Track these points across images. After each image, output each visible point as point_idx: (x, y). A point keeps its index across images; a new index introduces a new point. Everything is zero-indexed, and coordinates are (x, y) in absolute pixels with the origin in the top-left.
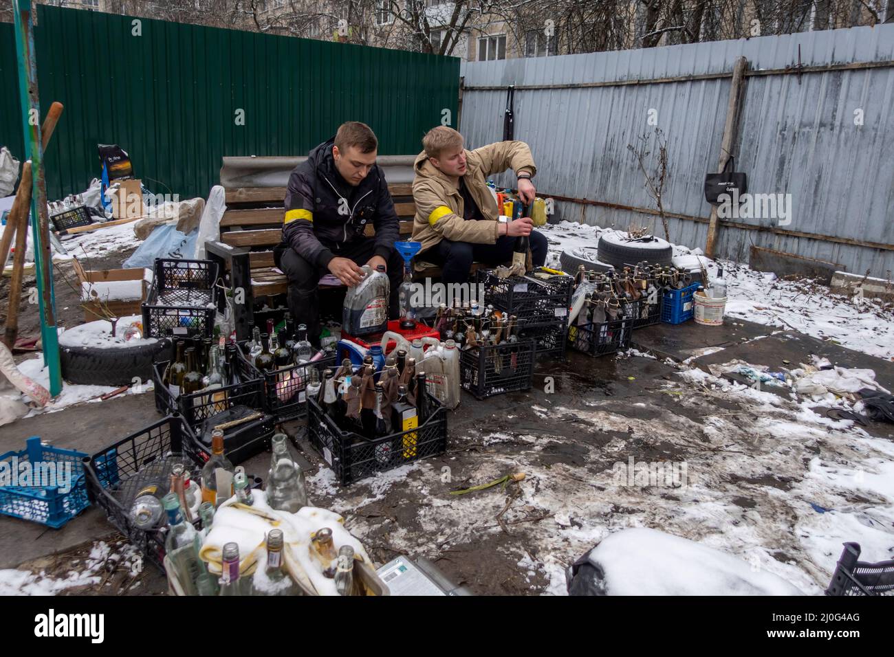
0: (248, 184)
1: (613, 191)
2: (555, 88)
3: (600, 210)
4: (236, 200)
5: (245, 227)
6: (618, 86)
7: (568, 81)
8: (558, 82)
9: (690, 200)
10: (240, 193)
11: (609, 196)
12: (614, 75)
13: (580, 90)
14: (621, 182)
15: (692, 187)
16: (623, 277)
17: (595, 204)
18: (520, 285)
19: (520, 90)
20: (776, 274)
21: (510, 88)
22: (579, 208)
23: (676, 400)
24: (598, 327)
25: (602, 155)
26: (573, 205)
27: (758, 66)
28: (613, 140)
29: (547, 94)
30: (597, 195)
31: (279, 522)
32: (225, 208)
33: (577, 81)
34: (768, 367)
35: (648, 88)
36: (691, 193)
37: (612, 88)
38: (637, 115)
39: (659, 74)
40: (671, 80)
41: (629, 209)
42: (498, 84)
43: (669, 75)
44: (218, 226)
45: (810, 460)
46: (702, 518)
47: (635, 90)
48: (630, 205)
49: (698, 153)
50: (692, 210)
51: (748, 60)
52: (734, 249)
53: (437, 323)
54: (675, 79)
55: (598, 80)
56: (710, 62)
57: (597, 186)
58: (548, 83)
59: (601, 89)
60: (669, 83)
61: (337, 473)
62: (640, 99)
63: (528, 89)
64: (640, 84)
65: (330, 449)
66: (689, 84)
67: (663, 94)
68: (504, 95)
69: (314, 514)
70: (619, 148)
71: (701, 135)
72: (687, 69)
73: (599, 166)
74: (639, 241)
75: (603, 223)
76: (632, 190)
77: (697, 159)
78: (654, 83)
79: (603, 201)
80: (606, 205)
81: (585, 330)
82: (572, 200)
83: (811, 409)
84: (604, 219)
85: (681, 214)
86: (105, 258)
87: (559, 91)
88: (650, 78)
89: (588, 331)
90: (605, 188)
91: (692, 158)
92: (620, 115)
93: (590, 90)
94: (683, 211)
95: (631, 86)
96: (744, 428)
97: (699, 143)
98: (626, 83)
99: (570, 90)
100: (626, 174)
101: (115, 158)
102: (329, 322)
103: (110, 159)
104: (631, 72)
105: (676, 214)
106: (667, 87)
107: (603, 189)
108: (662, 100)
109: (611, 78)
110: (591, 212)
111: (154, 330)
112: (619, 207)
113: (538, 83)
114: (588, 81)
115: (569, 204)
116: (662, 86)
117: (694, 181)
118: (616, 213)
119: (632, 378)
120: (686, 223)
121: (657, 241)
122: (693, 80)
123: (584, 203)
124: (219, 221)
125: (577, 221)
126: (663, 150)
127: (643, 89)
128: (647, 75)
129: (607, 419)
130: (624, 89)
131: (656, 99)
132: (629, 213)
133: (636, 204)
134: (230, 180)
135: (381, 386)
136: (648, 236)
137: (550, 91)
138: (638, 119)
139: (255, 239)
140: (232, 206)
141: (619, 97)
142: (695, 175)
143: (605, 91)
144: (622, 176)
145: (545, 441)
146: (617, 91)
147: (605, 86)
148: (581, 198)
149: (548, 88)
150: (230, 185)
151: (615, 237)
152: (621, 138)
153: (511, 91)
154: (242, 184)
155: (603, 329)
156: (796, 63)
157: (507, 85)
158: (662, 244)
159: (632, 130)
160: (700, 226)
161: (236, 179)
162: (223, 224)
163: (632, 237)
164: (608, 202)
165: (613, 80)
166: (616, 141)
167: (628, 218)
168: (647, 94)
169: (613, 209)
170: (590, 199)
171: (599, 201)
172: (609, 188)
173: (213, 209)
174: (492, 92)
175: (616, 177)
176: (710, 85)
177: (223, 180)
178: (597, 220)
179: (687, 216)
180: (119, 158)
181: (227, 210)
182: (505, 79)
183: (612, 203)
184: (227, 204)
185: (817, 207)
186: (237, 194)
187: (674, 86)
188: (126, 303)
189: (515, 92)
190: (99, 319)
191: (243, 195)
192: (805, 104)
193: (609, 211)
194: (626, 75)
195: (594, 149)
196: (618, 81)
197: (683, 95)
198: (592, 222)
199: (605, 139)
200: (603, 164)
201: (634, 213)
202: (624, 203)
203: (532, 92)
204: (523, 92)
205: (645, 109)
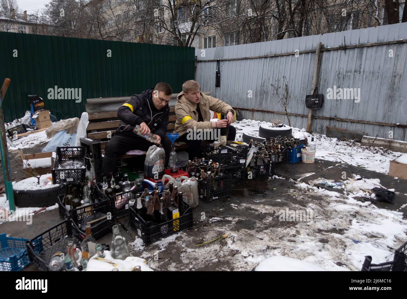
0: (99, 111)
1: (265, 105)
2: (238, 60)
3: (260, 113)
4: (94, 118)
5: (98, 130)
6: (266, 57)
7: (244, 56)
8: (239, 57)
9: (299, 108)
10: (95, 115)
11: (264, 107)
12: (264, 52)
13: (249, 60)
14: (269, 101)
15: (300, 101)
16: (270, 144)
17: (258, 111)
18: (224, 150)
19: (222, 61)
20: (338, 138)
22: (251, 113)
23: (294, 197)
24: (259, 166)
25: (260, 89)
26: (248, 112)
27: (327, 46)
28: (264, 82)
29: (234, 62)
30: (258, 107)
31: (117, 264)
32: (88, 122)
33: (247, 56)
34: (334, 180)
35: (279, 58)
36: (299, 105)
37: (263, 59)
38: (275, 70)
39: (284, 51)
40: (289, 54)
41: (273, 112)
42: (212, 59)
43: (288, 52)
44: (85, 130)
45: (352, 220)
46: (305, 249)
47: (274, 59)
48: (273, 111)
49: (302, 86)
50: (300, 112)
51: (323, 44)
52: (319, 128)
53: (187, 169)
54: (291, 54)
55: (257, 55)
56: (306, 45)
57: (258, 103)
58: (235, 57)
59: (258, 59)
61: (143, 240)
62: (276, 63)
63: (226, 60)
64: (276, 56)
65: (140, 230)
67: (286, 60)
68: (215, 64)
69: (133, 260)
70: (267, 85)
71: (303, 78)
73: (259, 94)
74: (277, 127)
75: (261, 119)
76: (274, 104)
77: (302, 89)
78: (282, 56)
79: (261, 110)
80: (262, 111)
81: (254, 168)
82: (247, 110)
83: (353, 198)
84: (262, 117)
85: (295, 114)
86: (33, 148)
87: (240, 60)
88: (280, 53)
89: (255, 169)
90: (262, 103)
91: (299, 88)
92: (267, 70)
93: (253, 60)
94: (296, 112)
95: (272, 57)
96: (324, 208)
97: (303, 82)
98: (270, 56)
99: (245, 60)
100: (271, 97)
101: (36, 101)
102: (139, 171)
103: (34, 102)
104: (272, 51)
105: (293, 114)
106: (288, 57)
107: (261, 104)
108: (286, 63)
109: (263, 54)
110: (256, 114)
111: (58, 180)
112: (268, 112)
113: (231, 58)
114: (252, 56)
115: (246, 111)
116: (285, 57)
117: (301, 99)
118: (267, 114)
119: (275, 189)
120: (298, 118)
121: (285, 126)
123: (253, 111)
124: (86, 128)
125: (250, 119)
126: (287, 86)
127: (277, 58)
128: (279, 52)
129: (264, 208)
130: (268, 59)
131: (283, 63)
132: (273, 114)
133: (276, 110)
134: (90, 109)
135: (162, 200)
136: (281, 125)
138: (275, 72)
139: (103, 135)
140: (91, 121)
141: (267, 62)
142: (301, 96)
143: (260, 60)
144: (269, 98)
145: (237, 219)
146: (266, 60)
147: (260, 58)
148: (251, 108)
149: (235, 60)
150: (90, 111)
151: (267, 126)
152: (268, 81)
153: (218, 61)
154: (96, 111)
155: (262, 167)
156: (344, 44)
157: (217, 59)
158: (287, 128)
159: (273, 77)
160: (304, 118)
161: (93, 109)
162: (88, 130)
163: (274, 125)
165: (264, 55)
166: (266, 82)
167: (272, 116)
168: (279, 60)
169: (266, 113)
170: (256, 109)
171: (259, 109)
172: (263, 103)
173: (83, 123)
174: (210, 62)
175: (266, 98)
176: (306, 56)
177: (87, 110)
178: (258, 118)
179: (298, 115)
180: (38, 101)
181: (89, 123)
182: (215, 57)
183: (265, 110)
184: (89, 120)
185: (354, 108)
186: (94, 116)
187: (291, 57)
188: (44, 168)
189: (220, 62)
190: (32, 177)
191: (97, 116)
192: (348, 63)
193: (264, 114)
194: (269, 52)
195: (256, 86)
196: (266, 55)
197: (295, 61)
198: (256, 119)
199: (261, 82)
200: (260, 93)
201: (275, 114)
202: (270, 110)
203: (228, 62)
204: (224, 62)
205: (278, 68)
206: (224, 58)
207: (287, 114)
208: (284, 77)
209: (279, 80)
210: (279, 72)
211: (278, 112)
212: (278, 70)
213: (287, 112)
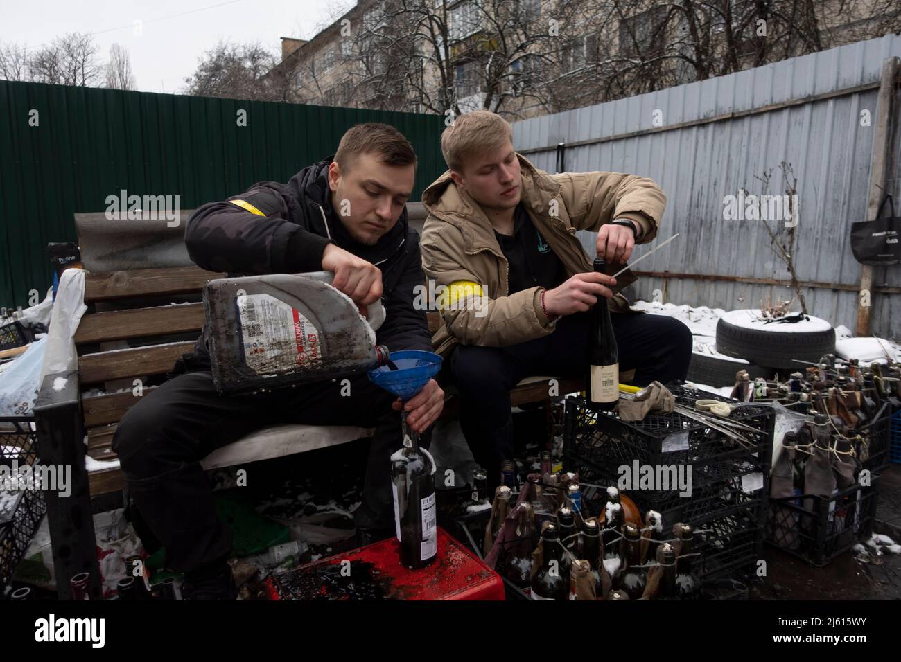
1: (705, 258)
2: (617, 139)
3: (689, 284)
6: (702, 124)
7: (633, 129)
8: (620, 131)
9: (822, 262)
11: (702, 264)
12: (696, 112)
13: (650, 138)
14: (717, 246)
15: (825, 244)
17: (682, 277)
19: (572, 147)
21: (559, 146)
22: (660, 284)
25: (686, 214)
26: (651, 280)
28: (700, 194)
29: (606, 149)
30: (683, 265)
33: (645, 127)
35: (747, 121)
36: (823, 253)
37: (695, 129)
38: (733, 157)
39: (761, 101)
40: (780, 106)
41: (732, 280)
42: (544, 144)
43: (777, 100)
47: (728, 128)
48: (732, 274)
49: (830, 196)
50: (828, 274)
54: (788, 104)
55: (675, 121)
56: (838, 73)
57: (682, 254)
58: (608, 133)
59: (679, 132)
60: (776, 110)
62: (736, 137)
63: (582, 145)
64: (735, 118)
66: (808, 109)
67: (769, 126)
68: (552, 157)
70: (711, 202)
71: (833, 173)
72: (804, 89)
73: (683, 228)
74: (781, 321)
75: (695, 300)
76: (734, 254)
77: (829, 206)
78: (756, 114)
79: (693, 272)
80: (697, 278)
82: (649, 275)
84: (696, 295)
85: (810, 281)
87: (623, 143)
88: (748, 107)
90: (694, 255)
91: (820, 204)
92: (708, 162)
93: (664, 135)
94: (813, 277)
95: (722, 122)
97: (831, 185)
98: (715, 119)
99: (637, 139)
100: (722, 235)
104: (720, 104)
105: (803, 282)
106: (775, 117)
107: (691, 256)
108: (769, 134)
109: (692, 116)
110: (675, 286)
112: (717, 279)
113: (596, 136)
115: (645, 280)
116: (766, 117)
118: (713, 286)
120: (819, 294)
121: (809, 320)
122: (815, 101)
123: (667, 277)
127: (739, 124)
128: (743, 105)
130: (711, 128)
131: (760, 134)
132: (731, 285)
133: (742, 271)
137: (611, 144)
138: (734, 163)
141: (706, 138)
142: (827, 227)
143: (685, 133)
144: (718, 237)
146: (702, 131)
147: (685, 127)
148: (661, 270)
149: (608, 141)
152: (712, 190)
153: (561, 150)
157: (555, 144)
159: (728, 178)
160: (843, 296)
163: (770, 317)
164: (699, 273)
165: (695, 118)
166: (705, 192)
167: (730, 291)
168: (746, 129)
169: (707, 282)
170: (675, 271)
171: (687, 272)
172: (699, 255)
174: (537, 155)
175: (708, 240)
176: (842, 105)
178: (685, 297)
179: (822, 284)
182: (550, 138)
183: (705, 273)
187: (786, 113)
189: (567, 151)
193: (701, 284)
194: (714, 109)
195: (675, 208)
196: (702, 117)
197: (801, 123)
198: (679, 301)
199: (689, 195)
200: (689, 226)
201: (738, 285)
202: (723, 272)
203: (587, 148)
204: (576, 149)
205: (744, 150)
206: (576, 139)
207: (795, 284)
208: (784, 163)
209: (768, 174)
210: (747, 161)
211: (752, 277)
212: (744, 155)
213: (793, 273)
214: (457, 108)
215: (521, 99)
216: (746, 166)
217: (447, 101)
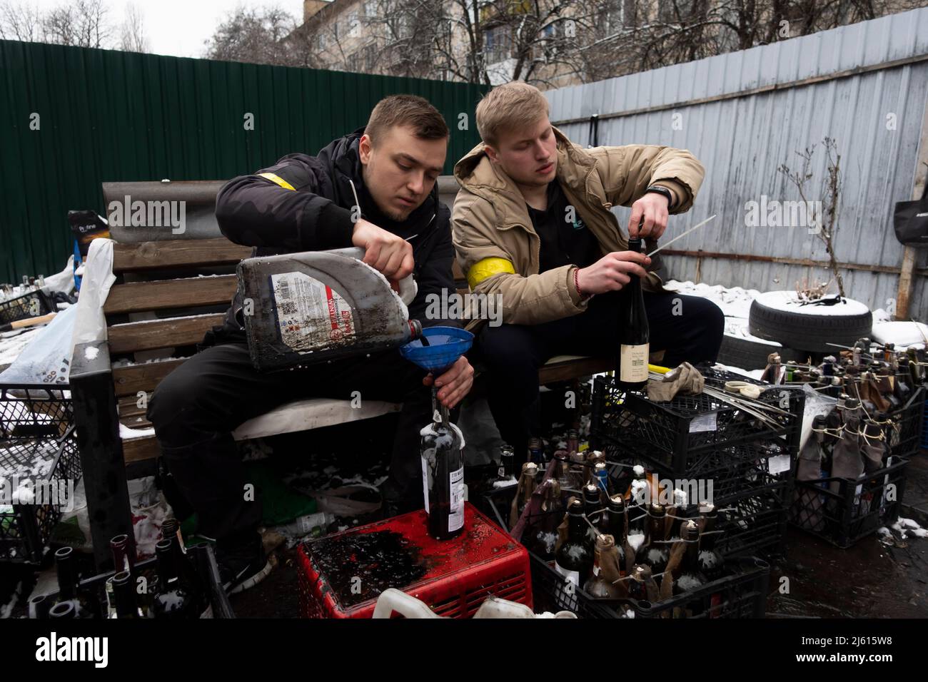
1: (741, 237)
2: (654, 111)
3: (723, 264)
6: (743, 96)
7: (671, 100)
8: (657, 103)
9: (863, 242)
11: (738, 245)
12: (738, 83)
13: (688, 110)
15: (867, 224)
17: (716, 256)
19: (606, 119)
21: (593, 118)
22: (693, 264)
25: (723, 190)
26: (684, 259)
28: (739, 170)
29: (642, 121)
30: (717, 244)
33: (683, 99)
35: (790, 93)
36: (865, 234)
37: (735, 102)
38: (775, 132)
39: (807, 73)
40: (826, 78)
41: (768, 260)
42: (577, 116)
43: (823, 71)
47: (770, 100)
48: (768, 254)
49: (875, 174)
50: (868, 256)
54: (835, 76)
55: (715, 93)
56: (890, 44)
57: (717, 232)
58: (644, 105)
59: (719, 105)
60: (822, 82)
62: (778, 111)
63: (616, 117)
64: (778, 90)
66: (855, 80)
67: (814, 99)
68: (585, 129)
70: (749, 178)
71: (879, 150)
72: (852, 60)
73: (720, 205)
74: (817, 304)
75: (729, 281)
77: (873, 184)
78: (800, 86)
79: (728, 252)
80: (732, 257)
82: (682, 254)
84: (730, 275)
85: (849, 263)
87: (660, 114)
88: (792, 79)
90: (730, 234)
91: (865, 183)
92: (748, 136)
93: (702, 108)
94: (852, 259)
95: (764, 94)
97: (876, 162)
98: (757, 91)
99: (674, 111)
104: (763, 76)
105: (842, 264)
106: (820, 89)
107: (726, 235)
108: (813, 108)
109: (733, 88)
110: (709, 265)
112: (752, 259)
113: (631, 107)
114: (699, 95)
115: (678, 259)
116: (811, 89)
117: (869, 215)
118: (748, 266)
120: (858, 276)
121: (845, 303)
122: (863, 73)
123: (700, 256)
125: (690, 280)
126: (834, 170)
127: (783, 96)
128: (788, 77)
130: (753, 100)
131: (803, 108)
132: (767, 266)
133: (779, 251)
137: (647, 116)
138: (776, 138)
141: (746, 111)
142: (870, 207)
143: (725, 105)
146: (743, 103)
147: (725, 99)
148: (695, 249)
149: (644, 113)
152: (751, 166)
153: (594, 122)
157: (589, 116)
159: (768, 153)
163: (806, 299)
164: (734, 252)
165: (736, 90)
166: (743, 168)
167: (766, 272)
168: (789, 102)
169: (742, 262)
170: (709, 250)
171: (722, 252)
172: (735, 234)
174: (569, 127)
176: (892, 76)
178: (719, 277)
179: (862, 266)
182: (583, 109)
183: (740, 253)
187: (832, 85)
189: (600, 124)
193: (736, 265)
194: (756, 80)
195: (712, 184)
196: (743, 89)
197: (848, 97)
198: (712, 281)
199: (726, 170)
200: (725, 203)
201: (775, 265)
202: (759, 252)
203: (622, 120)
204: (610, 121)
205: (786, 124)
206: (610, 111)
207: (833, 265)
208: (827, 140)
209: (810, 151)
210: (789, 136)
211: (789, 258)
212: (786, 130)
213: (832, 255)
214: (486, 75)
215: (553, 65)
216: (788, 142)
217: (476, 67)
